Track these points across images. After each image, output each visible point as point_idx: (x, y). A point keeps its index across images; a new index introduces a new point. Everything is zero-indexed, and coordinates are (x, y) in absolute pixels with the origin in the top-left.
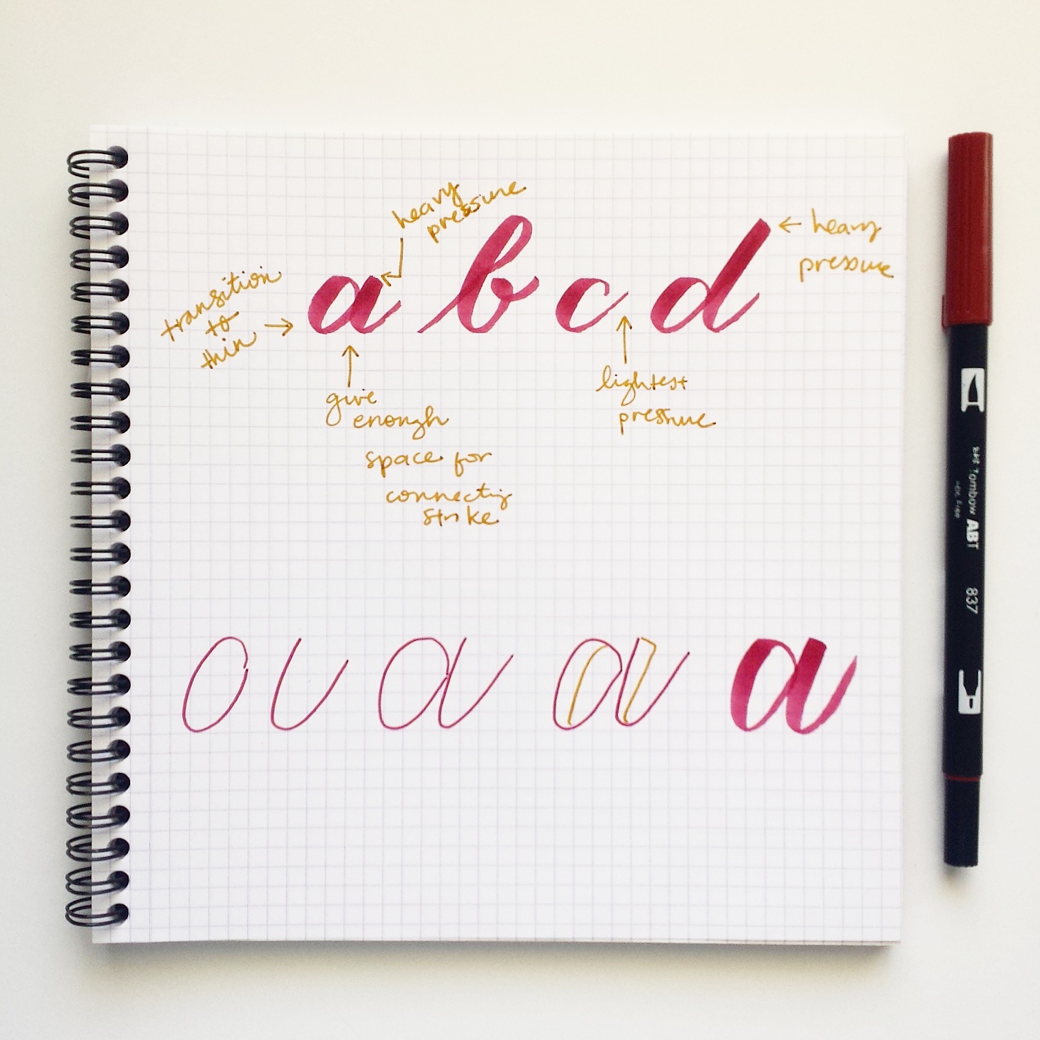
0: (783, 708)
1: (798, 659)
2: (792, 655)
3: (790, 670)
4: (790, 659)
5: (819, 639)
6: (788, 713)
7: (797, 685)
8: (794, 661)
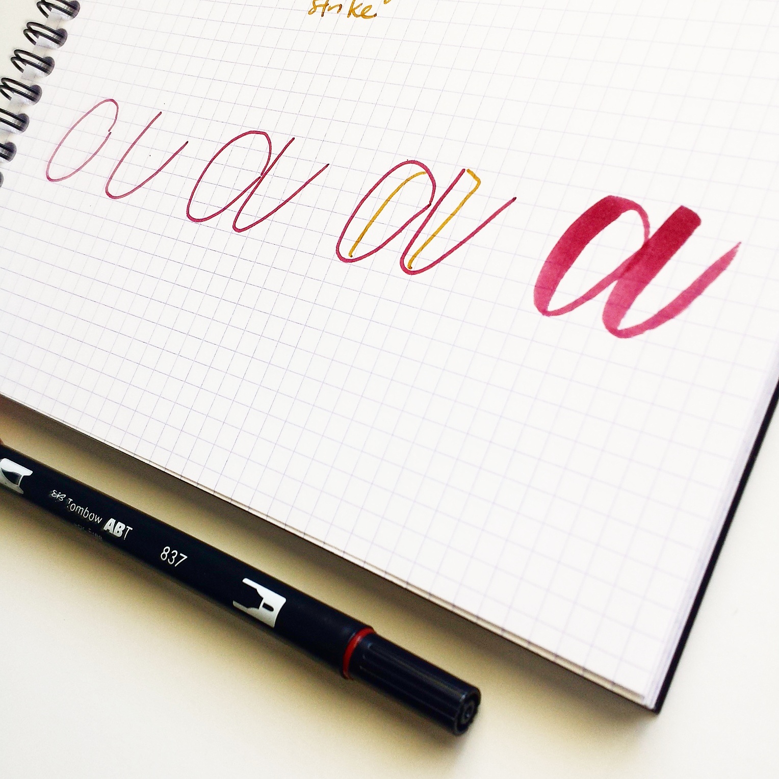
0: (604, 296)
1: (653, 231)
2: (647, 225)
3: (637, 244)
4: (642, 230)
5: (695, 210)
6: (610, 303)
7: (637, 268)
8: (647, 233)
